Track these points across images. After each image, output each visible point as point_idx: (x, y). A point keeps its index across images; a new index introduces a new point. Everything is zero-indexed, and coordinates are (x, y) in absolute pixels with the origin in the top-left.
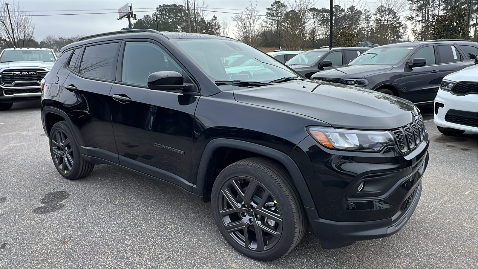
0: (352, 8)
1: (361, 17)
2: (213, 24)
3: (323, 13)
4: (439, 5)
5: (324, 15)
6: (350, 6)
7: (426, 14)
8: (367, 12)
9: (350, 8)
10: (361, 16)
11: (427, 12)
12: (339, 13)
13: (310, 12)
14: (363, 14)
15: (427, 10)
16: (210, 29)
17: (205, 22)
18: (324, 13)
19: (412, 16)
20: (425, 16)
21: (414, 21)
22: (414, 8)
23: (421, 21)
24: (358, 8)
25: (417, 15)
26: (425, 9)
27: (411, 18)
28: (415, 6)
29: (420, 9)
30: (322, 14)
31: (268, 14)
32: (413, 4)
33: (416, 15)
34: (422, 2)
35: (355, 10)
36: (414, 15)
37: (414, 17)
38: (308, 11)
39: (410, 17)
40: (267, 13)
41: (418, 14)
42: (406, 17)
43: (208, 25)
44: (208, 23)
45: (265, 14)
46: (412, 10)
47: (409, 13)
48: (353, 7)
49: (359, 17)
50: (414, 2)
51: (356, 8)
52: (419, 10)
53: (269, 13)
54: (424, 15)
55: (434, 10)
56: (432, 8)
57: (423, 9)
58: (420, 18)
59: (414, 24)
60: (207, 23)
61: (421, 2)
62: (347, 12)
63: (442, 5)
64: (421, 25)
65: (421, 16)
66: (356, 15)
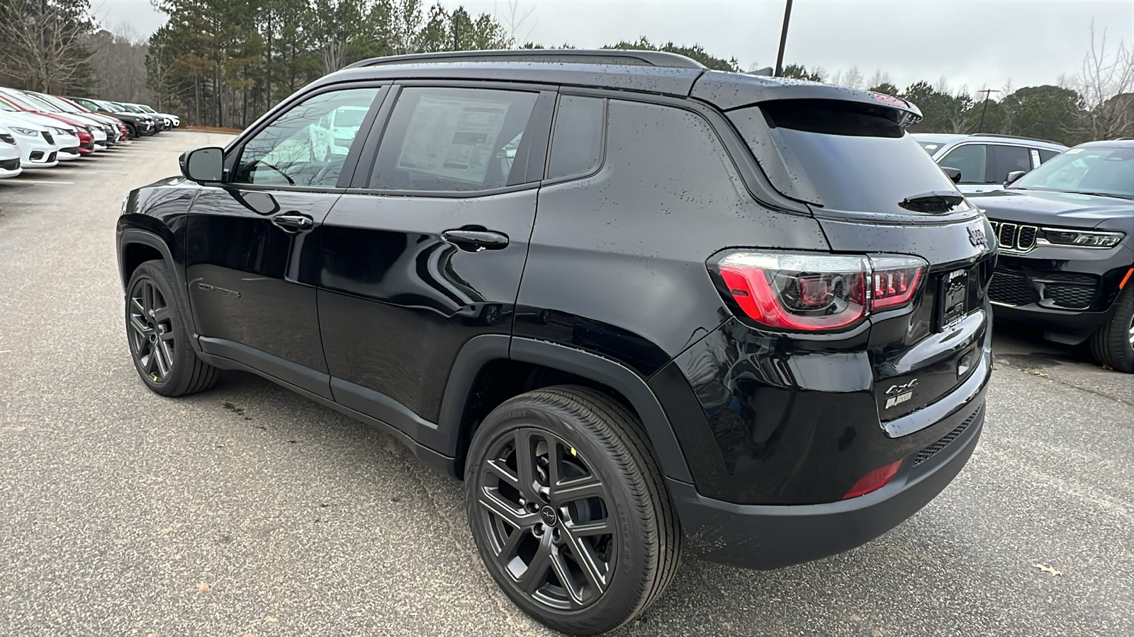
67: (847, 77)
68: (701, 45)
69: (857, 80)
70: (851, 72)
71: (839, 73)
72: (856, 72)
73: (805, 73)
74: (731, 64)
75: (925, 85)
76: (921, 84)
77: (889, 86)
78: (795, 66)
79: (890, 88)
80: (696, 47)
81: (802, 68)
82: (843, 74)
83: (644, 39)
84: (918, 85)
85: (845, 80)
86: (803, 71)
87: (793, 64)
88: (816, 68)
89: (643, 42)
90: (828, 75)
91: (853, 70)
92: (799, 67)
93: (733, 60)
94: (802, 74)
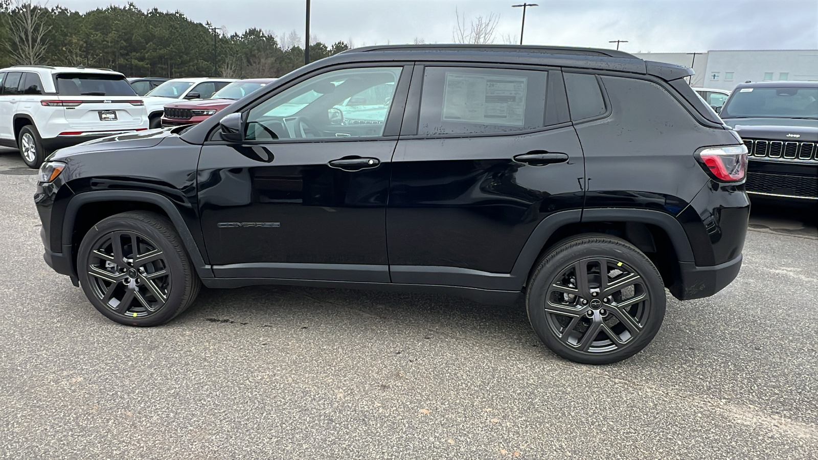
67: (290, 38)
68: (181, 12)
69: (297, 40)
70: (292, 34)
71: (284, 34)
72: (295, 35)
73: (263, 34)
74: (207, 26)
75: (343, 44)
76: (340, 43)
77: (321, 44)
78: (255, 29)
79: (322, 46)
80: (178, 13)
81: (260, 31)
82: (287, 36)
83: (131, 5)
84: (338, 44)
85: (289, 40)
86: (261, 33)
87: (253, 28)
88: (268, 31)
89: (132, 7)
90: (277, 36)
91: (293, 32)
92: (258, 30)
93: (208, 23)
94: (261, 35)
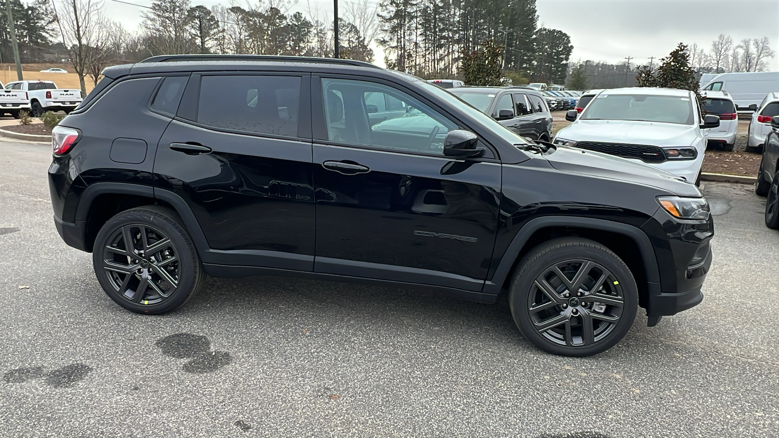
0: (297, 16)
1: (312, 32)
2: (42, 11)
3: (254, 18)
4: (417, 28)
5: (255, 20)
6: (295, 13)
7: (402, 39)
8: (319, 24)
9: (295, 16)
10: (311, 30)
11: (402, 36)
12: (278, 21)
13: (232, 13)
14: (314, 28)
15: (402, 32)
16: (33, 19)
17: (22, 6)
18: (256, 19)
19: (385, 39)
20: (401, 42)
21: (387, 47)
22: (386, 28)
23: (396, 47)
24: (307, 16)
25: (391, 39)
26: (401, 31)
27: (383, 42)
28: (387, 26)
29: (394, 30)
30: (251, 19)
31: (156, 6)
32: (384, 22)
33: (389, 38)
34: (396, 22)
35: (302, 19)
36: (387, 39)
37: (387, 41)
38: (229, 11)
39: (382, 40)
40: (155, 4)
41: (392, 37)
42: (377, 40)
43: (30, 12)
44: (30, 8)
45: (151, 6)
46: (383, 30)
47: (381, 36)
48: (299, 15)
49: (309, 32)
50: (387, 19)
51: (303, 16)
52: (393, 32)
53: (158, 5)
54: (399, 40)
55: (411, 34)
56: (409, 31)
57: (397, 32)
58: (394, 44)
59: (388, 51)
60: (26, 7)
61: (394, 20)
62: (291, 20)
63: (420, 29)
64: (396, 53)
65: (396, 40)
66: (304, 28)
